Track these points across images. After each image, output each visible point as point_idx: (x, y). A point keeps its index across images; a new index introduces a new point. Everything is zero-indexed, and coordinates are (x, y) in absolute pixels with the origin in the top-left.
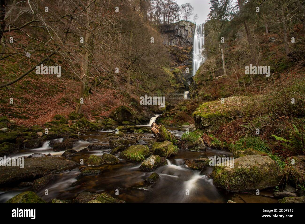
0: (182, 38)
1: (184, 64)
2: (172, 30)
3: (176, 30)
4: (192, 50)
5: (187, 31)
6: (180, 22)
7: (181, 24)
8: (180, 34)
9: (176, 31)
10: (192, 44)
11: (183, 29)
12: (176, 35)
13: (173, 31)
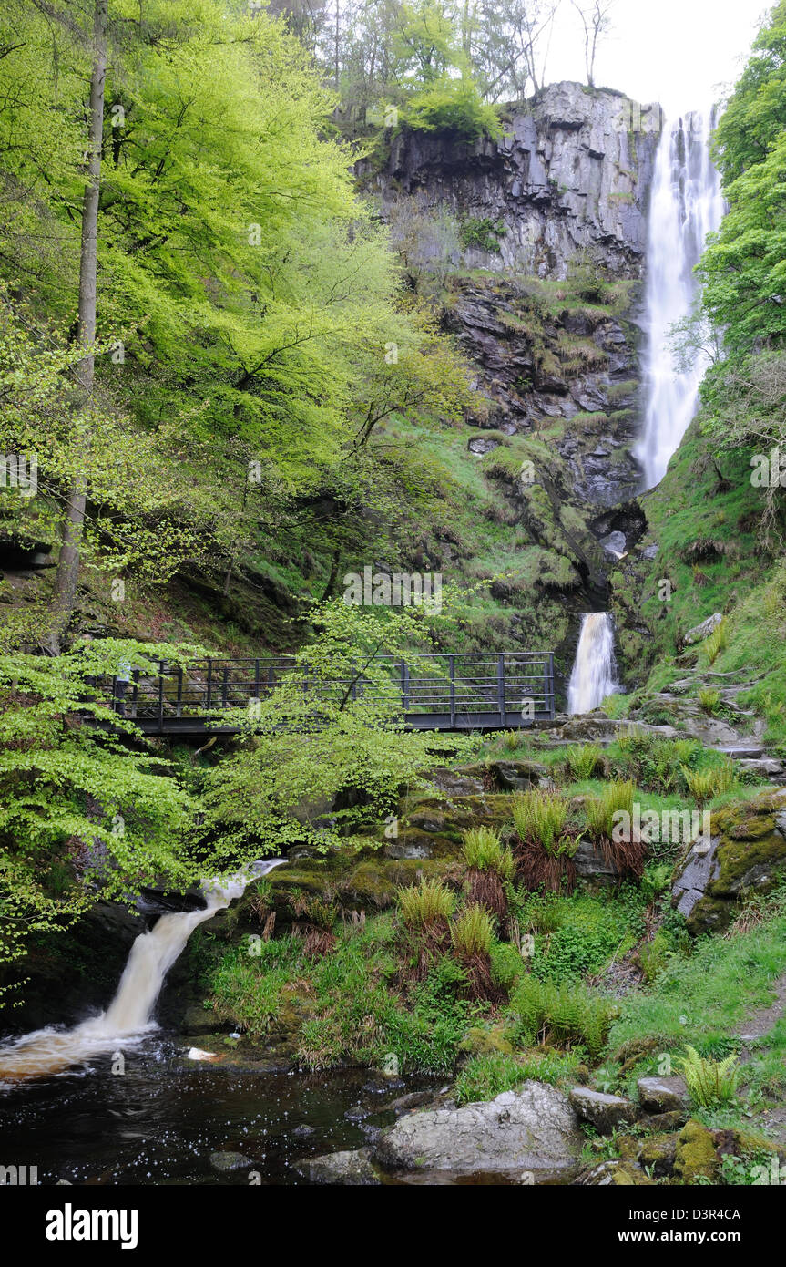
0: (563, 213)
1: (577, 403)
2: (485, 158)
3: (517, 158)
4: (638, 296)
5: (597, 157)
6: (547, 98)
7: (550, 111)
8: (549, 183)
9: (515, 166)
10: (634, 256)
11: (565, 147)
12: (515, 192)
13: (496, 166)
